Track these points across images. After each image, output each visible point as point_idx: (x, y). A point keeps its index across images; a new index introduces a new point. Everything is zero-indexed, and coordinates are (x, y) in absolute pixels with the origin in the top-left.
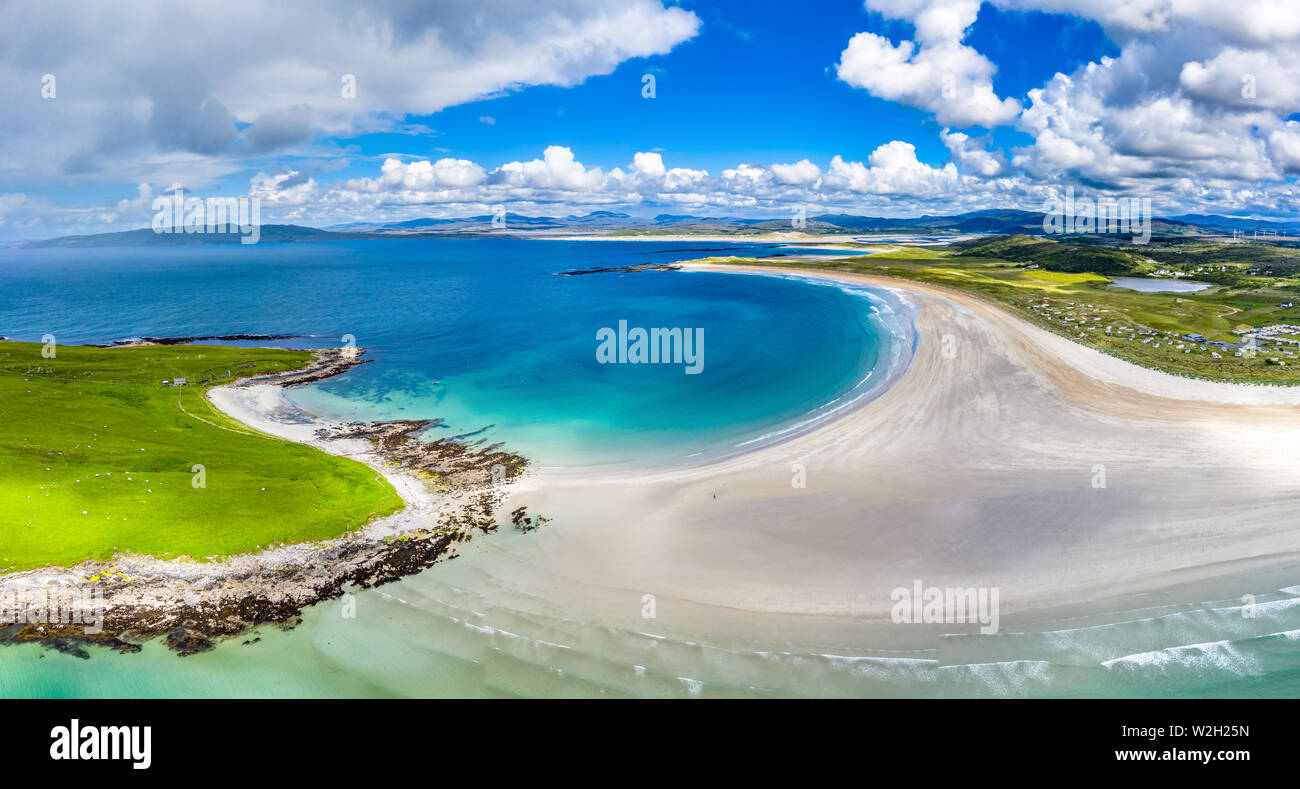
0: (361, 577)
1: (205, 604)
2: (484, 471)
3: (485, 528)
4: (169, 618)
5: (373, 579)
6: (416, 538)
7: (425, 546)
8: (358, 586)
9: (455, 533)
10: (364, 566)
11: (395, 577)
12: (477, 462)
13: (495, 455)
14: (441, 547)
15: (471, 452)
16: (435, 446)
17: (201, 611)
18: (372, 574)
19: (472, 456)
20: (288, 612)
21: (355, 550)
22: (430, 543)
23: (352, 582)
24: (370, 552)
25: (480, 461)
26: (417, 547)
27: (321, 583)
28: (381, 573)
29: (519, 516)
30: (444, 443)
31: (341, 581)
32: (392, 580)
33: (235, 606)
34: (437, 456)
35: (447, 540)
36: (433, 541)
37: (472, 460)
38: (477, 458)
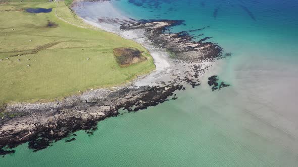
0: (128, 106)
1: (50, 123)
2: (199, 52)
3: (194, 85)
4: (30, 133)
5: (134, 107)
6: (158, 86)
7: (162, 91)
8: (126, 110)
9: (178, 85)
10: (131, 99)
11: (145, 107)
12: (196, 47)
13: (207, 44)
14: (170, 93)
15: (194, 40)
16: (178, 36)
17: (47, 127)
18: (134, 104)
19: (194, 43)
20: (91, 125)
21: (128, 91)
22: (164, 90)
23: (124, 108)
24: (135, 92)
25: (198, 47)
26: (158, 91)
27: (108, 108)
28: (139, 104)
29: (213, 81)
30: (182, 34)
31: (118, 107)
32: (142, 108)
33: (65, 122)
34: (177, 41)
35: (174, 89)
36: (166, 89)
37: (194, 45)
38: (196, 45)
